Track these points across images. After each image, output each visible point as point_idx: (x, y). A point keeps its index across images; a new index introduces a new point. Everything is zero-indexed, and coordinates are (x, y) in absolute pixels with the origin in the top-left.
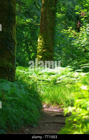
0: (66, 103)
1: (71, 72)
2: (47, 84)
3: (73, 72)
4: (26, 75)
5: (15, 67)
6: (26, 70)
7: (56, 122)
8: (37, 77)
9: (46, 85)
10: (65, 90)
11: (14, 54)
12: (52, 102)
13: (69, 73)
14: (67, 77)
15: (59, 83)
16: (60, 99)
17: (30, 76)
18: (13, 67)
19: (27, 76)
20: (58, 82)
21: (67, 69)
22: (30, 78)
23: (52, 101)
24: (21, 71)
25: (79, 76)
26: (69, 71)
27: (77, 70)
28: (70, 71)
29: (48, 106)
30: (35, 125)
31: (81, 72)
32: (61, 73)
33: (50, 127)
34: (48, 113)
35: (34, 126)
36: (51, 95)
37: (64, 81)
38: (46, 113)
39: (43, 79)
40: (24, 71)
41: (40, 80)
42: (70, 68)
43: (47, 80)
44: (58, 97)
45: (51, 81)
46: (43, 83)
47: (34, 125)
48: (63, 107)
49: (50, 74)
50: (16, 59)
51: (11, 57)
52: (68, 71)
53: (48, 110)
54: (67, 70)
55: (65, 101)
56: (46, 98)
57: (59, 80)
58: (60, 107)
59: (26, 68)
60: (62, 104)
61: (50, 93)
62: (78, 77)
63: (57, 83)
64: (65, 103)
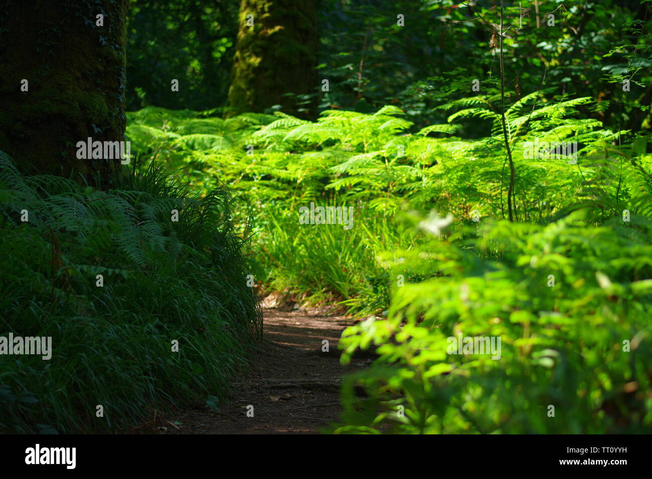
0: (376, 291)
1: (399, 137)
2: (283, 194)
3: (409, 136)
4: (180, 149)
5: (120, 113)
6: (180, 127)
7: (320, 386)
8: (234, 163)
9: (278, 199)
10: (371, 224)
11: (115, 52)
12: (309, 284)
13: (390, 144)
14: (383, 159)
15: (343, 190)
16: (346, 270)
17: (200, 156)
18: (110, 115)
19: (185, 155)
20: (337, 184)
21: (383, 121)
22: (200, 166)
23: (307, 278)
24: (154, 132)
25: (439, 159)
26: (393, 131)
27: (432, 128)
28: (397, 134)
29: (288, 304)
30: (216, 399)
31: (448, 135)
32: (355, 143)
33: (288, 407)
34: (287, 339)
35: (209, 403)
36: (302, 250)
37: (366, 181)
38: (273, 336)
39: (265, 170)
40: (175, 131)
41: (247, 178)
42: (397, 116)
43: (283, 174)
44: (336, 257)
45: (305, 181)
46: (266, 191)
47: (211, 402)
48: (359, 309)
49: (298, 147)
50: (124, 75)
51: (100, 67)
52: (387, 130)
53: (289, 322)
54: (382, 127)
55: (372, 281)
56: (277, 266)
57: (345, 175)
58: (345, 309)
59: (184, 117)
60: (353, 293)
61: (296, 241)
62: (435, 163)
63: (334, 189)
64: (370, 289)
